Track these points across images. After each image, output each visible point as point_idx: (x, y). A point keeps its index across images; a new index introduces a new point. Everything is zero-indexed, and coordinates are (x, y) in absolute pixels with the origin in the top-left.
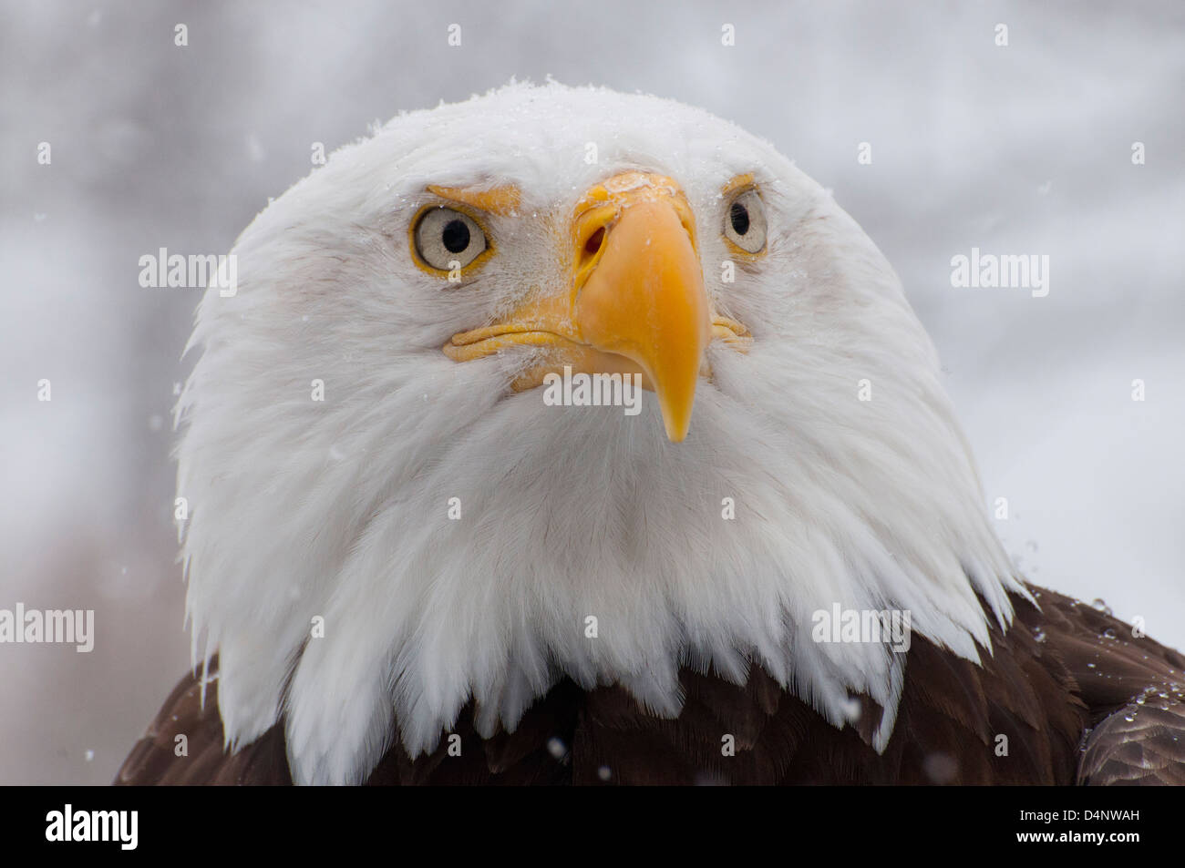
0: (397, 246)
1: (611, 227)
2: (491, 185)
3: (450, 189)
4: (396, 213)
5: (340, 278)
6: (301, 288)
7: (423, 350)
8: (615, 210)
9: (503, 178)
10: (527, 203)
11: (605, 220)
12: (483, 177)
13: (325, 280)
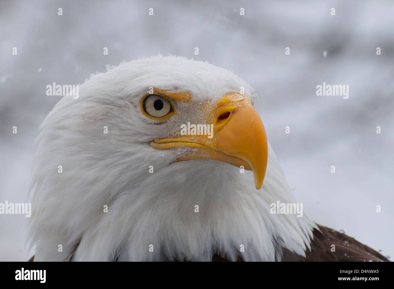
0: (136, 107)
1: (233, 112)
2: (180, 91)
3: (162, 90)
4: (137, 96)
5: (109, 115)
6: (93, 117)
7: (143, 143)
8: (235, 107)
9: (184, 89)
10: (194, 99)
11: (231, 110)
12: (176, 88)
13: (103, 115)
